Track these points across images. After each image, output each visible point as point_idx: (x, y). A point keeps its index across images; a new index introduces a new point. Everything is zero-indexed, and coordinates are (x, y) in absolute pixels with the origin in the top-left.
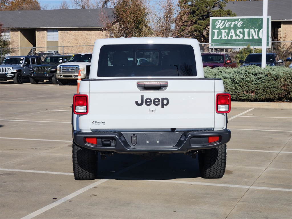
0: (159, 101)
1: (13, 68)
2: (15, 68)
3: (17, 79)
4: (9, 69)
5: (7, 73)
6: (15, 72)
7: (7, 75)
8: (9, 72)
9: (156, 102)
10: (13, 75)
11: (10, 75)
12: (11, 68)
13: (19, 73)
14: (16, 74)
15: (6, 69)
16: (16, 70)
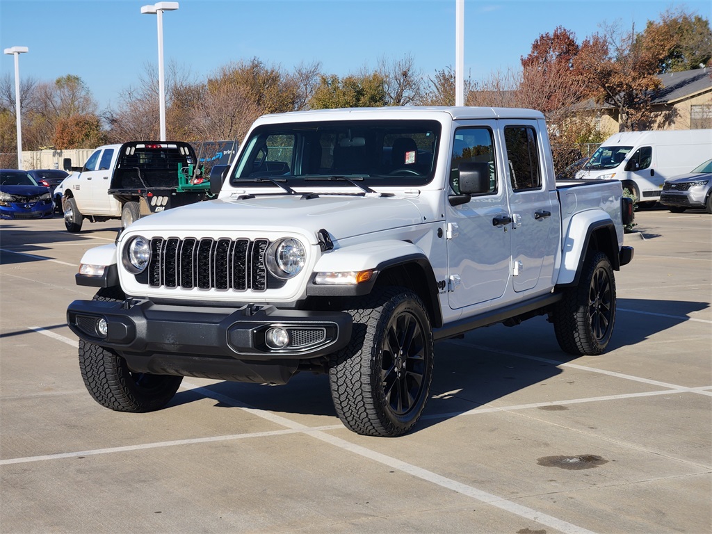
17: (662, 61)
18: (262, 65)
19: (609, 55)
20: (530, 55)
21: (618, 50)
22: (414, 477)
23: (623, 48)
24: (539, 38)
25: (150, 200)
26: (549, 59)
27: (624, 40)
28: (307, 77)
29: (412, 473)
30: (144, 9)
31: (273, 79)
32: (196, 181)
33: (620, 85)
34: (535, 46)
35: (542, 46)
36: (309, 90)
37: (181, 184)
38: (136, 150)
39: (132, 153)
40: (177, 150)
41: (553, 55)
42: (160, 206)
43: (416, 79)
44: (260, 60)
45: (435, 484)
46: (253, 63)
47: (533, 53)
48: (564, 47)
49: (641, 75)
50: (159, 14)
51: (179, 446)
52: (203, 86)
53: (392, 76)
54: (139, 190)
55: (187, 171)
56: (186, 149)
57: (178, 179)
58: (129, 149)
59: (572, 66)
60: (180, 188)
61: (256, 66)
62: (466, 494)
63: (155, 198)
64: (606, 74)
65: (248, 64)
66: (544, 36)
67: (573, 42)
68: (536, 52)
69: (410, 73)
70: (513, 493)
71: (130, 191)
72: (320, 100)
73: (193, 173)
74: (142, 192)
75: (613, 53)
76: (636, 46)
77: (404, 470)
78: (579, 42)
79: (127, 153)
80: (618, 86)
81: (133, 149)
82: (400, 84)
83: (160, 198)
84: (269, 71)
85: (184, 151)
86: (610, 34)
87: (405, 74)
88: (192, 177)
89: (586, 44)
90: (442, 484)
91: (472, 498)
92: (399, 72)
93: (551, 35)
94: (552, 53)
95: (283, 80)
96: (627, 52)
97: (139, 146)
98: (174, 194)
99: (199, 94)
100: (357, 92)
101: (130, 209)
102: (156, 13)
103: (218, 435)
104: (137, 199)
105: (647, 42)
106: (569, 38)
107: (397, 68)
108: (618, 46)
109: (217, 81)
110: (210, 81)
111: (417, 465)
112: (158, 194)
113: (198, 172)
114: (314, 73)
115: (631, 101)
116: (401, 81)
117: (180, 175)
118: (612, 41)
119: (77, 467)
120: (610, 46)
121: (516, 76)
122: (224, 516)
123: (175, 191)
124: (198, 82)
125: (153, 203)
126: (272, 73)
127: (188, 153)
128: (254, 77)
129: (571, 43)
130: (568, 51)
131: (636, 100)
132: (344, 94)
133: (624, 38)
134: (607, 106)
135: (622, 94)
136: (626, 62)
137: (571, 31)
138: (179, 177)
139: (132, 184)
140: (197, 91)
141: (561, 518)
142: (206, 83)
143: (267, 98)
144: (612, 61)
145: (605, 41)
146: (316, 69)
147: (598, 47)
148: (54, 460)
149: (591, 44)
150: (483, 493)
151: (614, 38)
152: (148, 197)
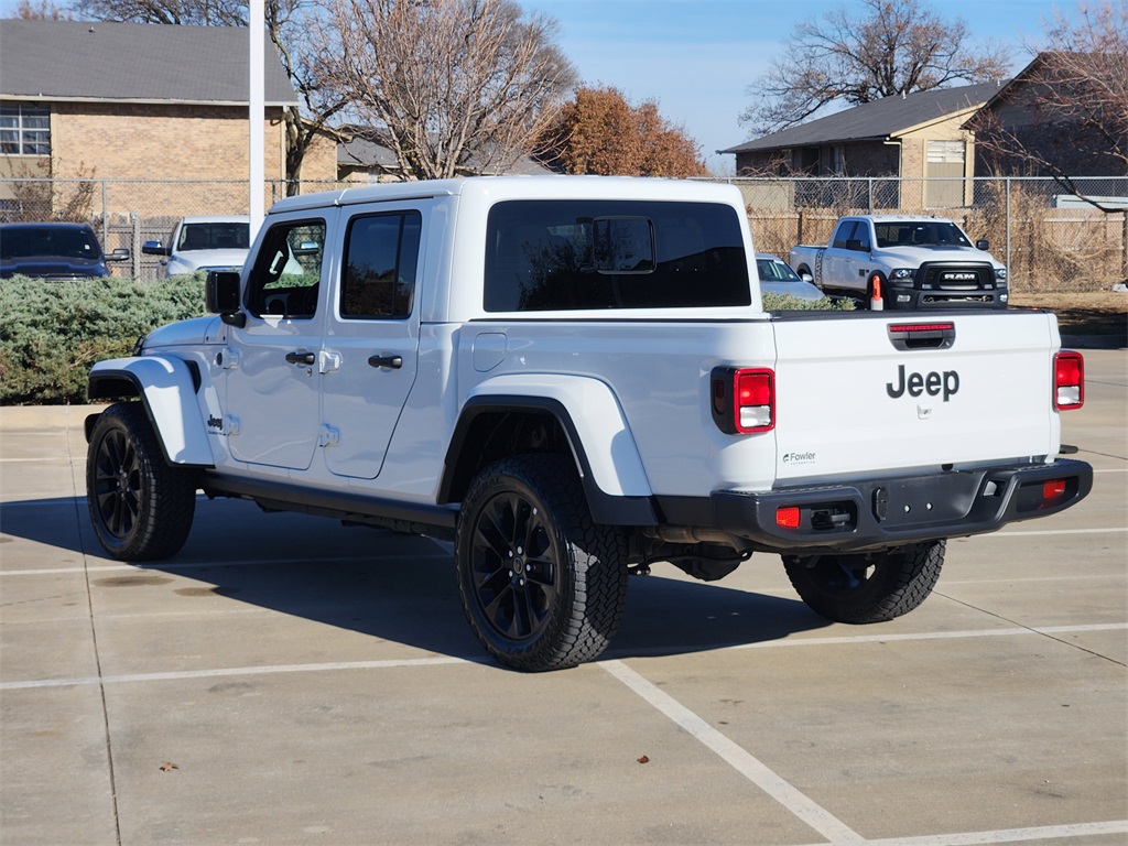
0: (938, 382)
9: (932, 383)
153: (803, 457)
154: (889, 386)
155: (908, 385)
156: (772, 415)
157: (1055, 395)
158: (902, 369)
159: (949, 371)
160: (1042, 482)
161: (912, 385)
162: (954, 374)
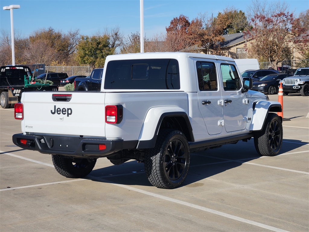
0: (65, 111)
1: (300, 80)
2: (303, 80)
3: (304, 91)
4: (296, 80)
5: (294, 84)
6: (302, 83)
7: (293, 87)
8: (297, 84)
9: (64, 111)
10: (300, 87)
11: (297, 87)
12: (299, 80)
13: (306, 85)
14: (303, 86)
15: (294, 81)
16: (303, 82)
17: (224, 29)
18: (54, 30)
19: (203, 27)
20: (170, 27)
21: (206, 25)
22: (137, 192)
23: (208, 24)
24: (173, 20)
25: (13, 91)
26: (177, 28)
27: (209, 21)
28: (74, 36)
29: (136, 191)
30: (5, 8)
31: (59, 36)
32: (33, 83)
33: (208, 40)
34: (172, 23)
35: (175, 22)
36: (74, 41)
37: (26, 84)
38: (6, 70)
39: (4, 71)
40: (24, 70)
41: (179, 27)
42: (17, 94)
43: (121, 36)
44: (53, 28)
45: (145, 194)
46: (49, 29)
47: (171, 25)
48: (184, 23)
49: (216, 35)
50: (11, 10)
51: (50, 185)
52: (27, 40)
53: (111, 35)
54: (8, 87)
55: (28, 79)
56: (27, 69)
57: (24, 82)
58: (2, 69)
59: (187, 31)
60: (25, 85)
61: (51, 31)
62: (156, 197)
63: (15, 90)
64: (202, 35)
65: (47, 29)
66: (175, 18)
67: (188, 21)
68: (172, 25)
69: (118, 34)
70: (172, 196)
71: (4, 87)
72: (80, 46)
73: (31, 80)
74: (9, 88)
75: (204, 26)
76: (214, 24)
77: (134, 190)
78: (190, 21)
79: (2, 71)
80: (207, 40)
81: (4, 69)
82: (114, 38)
83: (17, 90)
84: (57, 33)
85: (27, 70)
86: (203, 18)
87: (116, 34)
88: (31, 81)
89: (193, 22)
90: (147, 194)
91: (159, 198)
92: (113, 34)
93: (178, 18)
94: (179, 26)
95: (63, 37)
96: (210, 26)
97: (7, 68)
98: (23, 88)
99: (26, 43)
100: (97, 43)
101: (4, 95)
102: (10, 10)
103: (63, 181)
104: (7, 91)
105: (218, 22)
106: (186, 20)
107: (113, 31)
108: (206, 23)
109: (33, 37)
110: (30, 37)
111: (138, 188)
112: (16, 88)
113: (33, 79)
114: (76, 34)
115: (212, 47)
116: (115, 37)
117: (25, 80)
118: (203, 21)
119: (14, 193)
120: (203, 23)
121: (164, 36)
122: (72, 206)
123: (23, 87)
124: (25, 38)
125: (14, 92)
126: (58, 34)
127: (28, 71)
128: (50, 36)
129: (187, 22)
130: (185, 25)
131: (214, 46)
132: (92, 44)
133: (209, 20)
134: (202, 48)
135: (208, 43)
136: (210, 30)
137: (187, 17)
138: (25, 81)
139: (4, 84)
140: (25, 42)
141: (189, 203)
142: (28, 38)
143: (56, 45)
144: (204, 30)
145: (201, 21)
146: (77, 32)
147: (198, 24)
148: (4, 191)
149: (195, 22)
150: (162, 196)
151: (204, 20)
152: (12, 90)
153: (30, 127)
154: (51, 111)
155: (57, 111)
156: (23, 115)
157: (106, 119)
158: (55, 106)
159: (69, 108)
160: (99, 144)
161: (58, 111)
162: (70, 109)
